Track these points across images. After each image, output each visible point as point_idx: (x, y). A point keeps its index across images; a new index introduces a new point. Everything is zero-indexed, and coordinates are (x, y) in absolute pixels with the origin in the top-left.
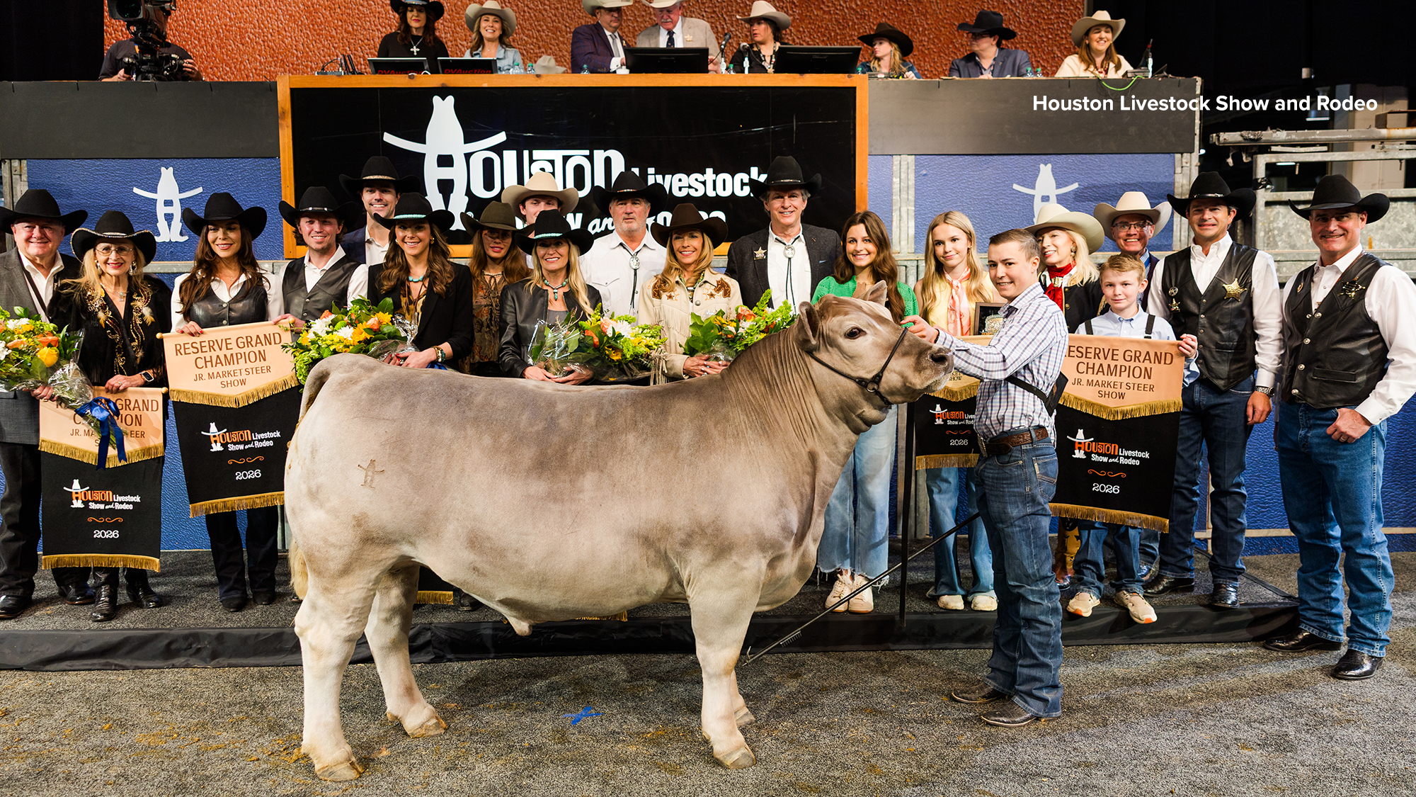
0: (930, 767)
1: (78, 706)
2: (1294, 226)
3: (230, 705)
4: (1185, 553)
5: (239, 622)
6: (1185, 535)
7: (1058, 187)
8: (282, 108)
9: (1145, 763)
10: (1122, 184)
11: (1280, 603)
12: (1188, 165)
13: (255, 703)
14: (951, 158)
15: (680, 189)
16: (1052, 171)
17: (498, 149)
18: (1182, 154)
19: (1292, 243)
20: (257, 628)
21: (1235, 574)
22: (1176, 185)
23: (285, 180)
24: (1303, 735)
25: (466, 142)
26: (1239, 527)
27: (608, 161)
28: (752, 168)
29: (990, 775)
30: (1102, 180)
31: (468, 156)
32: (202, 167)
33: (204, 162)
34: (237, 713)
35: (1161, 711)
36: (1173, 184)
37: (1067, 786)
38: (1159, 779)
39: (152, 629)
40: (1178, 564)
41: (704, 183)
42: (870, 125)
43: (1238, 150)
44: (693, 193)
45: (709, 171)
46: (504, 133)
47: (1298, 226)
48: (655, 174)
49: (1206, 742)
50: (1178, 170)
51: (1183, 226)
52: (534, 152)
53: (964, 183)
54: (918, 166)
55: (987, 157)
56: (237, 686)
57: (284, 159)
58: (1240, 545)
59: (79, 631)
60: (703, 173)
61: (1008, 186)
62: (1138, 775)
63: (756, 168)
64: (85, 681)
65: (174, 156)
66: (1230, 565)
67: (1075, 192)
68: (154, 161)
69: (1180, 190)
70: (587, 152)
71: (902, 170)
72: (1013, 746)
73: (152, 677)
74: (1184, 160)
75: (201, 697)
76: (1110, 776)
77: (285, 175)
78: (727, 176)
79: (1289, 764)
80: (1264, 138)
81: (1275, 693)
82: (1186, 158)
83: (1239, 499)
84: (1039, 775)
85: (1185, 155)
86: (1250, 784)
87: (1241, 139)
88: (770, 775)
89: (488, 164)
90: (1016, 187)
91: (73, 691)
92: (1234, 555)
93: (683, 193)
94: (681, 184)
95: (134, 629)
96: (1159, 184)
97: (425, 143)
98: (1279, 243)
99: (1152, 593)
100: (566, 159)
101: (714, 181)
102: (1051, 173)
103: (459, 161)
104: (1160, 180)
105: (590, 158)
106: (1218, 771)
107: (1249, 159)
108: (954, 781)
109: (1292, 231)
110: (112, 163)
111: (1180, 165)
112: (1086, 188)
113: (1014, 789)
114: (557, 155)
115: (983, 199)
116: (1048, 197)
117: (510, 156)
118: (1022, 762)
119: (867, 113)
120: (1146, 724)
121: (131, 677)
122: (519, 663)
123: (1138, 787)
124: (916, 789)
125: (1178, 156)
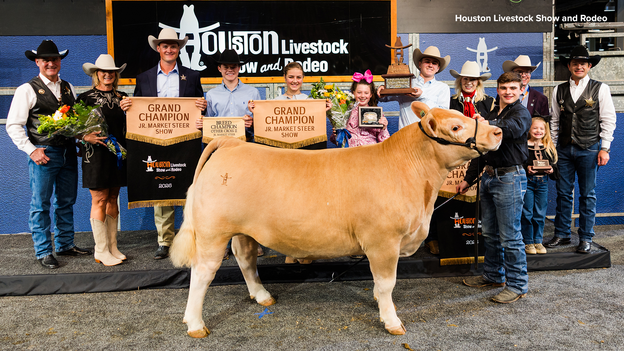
0: (433, 335)
1: (10, 315)
2: (599, 68)
3: (88, 313)
4: (567, 226)
5: (90, 270)
6: (567, 218)
7: (488, 49)
8: (108, 11)
9: (535, 331)
10: (518, 47)
11: (596, 251)
12: (549, 38)
13: (100, 311)
14: (437, 35)
15: (306, 50)
16: (485, 41)
17: (216, 31)
18: (546, 33)
19: (599, 76)
20: (100, 273)
21: (589, 236)
22: (544, 47)
23: (109, 46)
24: (609, 316)
25: (200, 28)
26: (592, 214)
27: (270, 37)
28: (341, 40)
29: (461, 339)
30: (509, 45)
31: (201, 34)
32: (67, 39)
33: (68, 37)
34: (92, 316)
35: (542, 305)
36: (543, 47)
37: (499, 344)
38: (542, 339)
39: (47, 274)
40: (564, 232)
41: (317, 47)
42: (397, 19)
43: (573, 32)
44: (312, 52)
45: (320, 41)
46: (219, 23)
47: (601, 68)
48: (293, 43)
49: (563, 320)
50: (545, 40)
51: (547, 67)
52: (234, 32)
53: (443, 47)
54: (421, 39)
55: (454, 34)
56: (90, 302)
57: (109, 36)
58: (592, 222)
59: (9, 276)
60: (317, 42)
61: (464, 48)
62: (532, 337)
63: (343, 40)
64: (12, 301)
65: (53, 34)
66: (587, 232)
67: (496, 51)
68: (43, 37)
69: (546, 50)
70: (260, 32)
71: (413, 41)
72: (473, 325)
73: (47, 298)
74: (547, 36)
75: (73, 308)
76: (519, 338)
77: (109, 44)
78: (329, 44)
79: (602, 330)
80: (585, 26)
81: (595, 295)
82: (549, 35)
83: (592, 200)
84: (485, 338)
85: (548, 33)
86: (584, 341)
87: (574, 26)
88: (357, 342)
89: (211, 38)
90: (468, 48)
91: (7, 307)
92: (589, 227)
93: (307, 52)
94: (306, 48)
95: (37, 275)
96: (536, 47)
97: (180, 28)
98: (593, 76)
99: (553, 246)
100: (249, 35)
101: (322, 46)
102: (484, 42)
103: (197, 37)
104: (536, 45)
105: (261, 35)
106: (569, 334)
107: (578, 36)
108: (445, 342)
109: (599, 70)
110: (22, 38)
111: (545, 38)
112: (501, 49)
113: (473, 346)
114: (245, 34)
115: (452, 54)
116: (484, 53)
117: (222, 34)
118: (477, 333)
119: (396, 13)
120: (535, 312)
121: (36, 299)
122: (231, 288)
123: (532, 343)
124: (427, 347)
125: (545, 34)
